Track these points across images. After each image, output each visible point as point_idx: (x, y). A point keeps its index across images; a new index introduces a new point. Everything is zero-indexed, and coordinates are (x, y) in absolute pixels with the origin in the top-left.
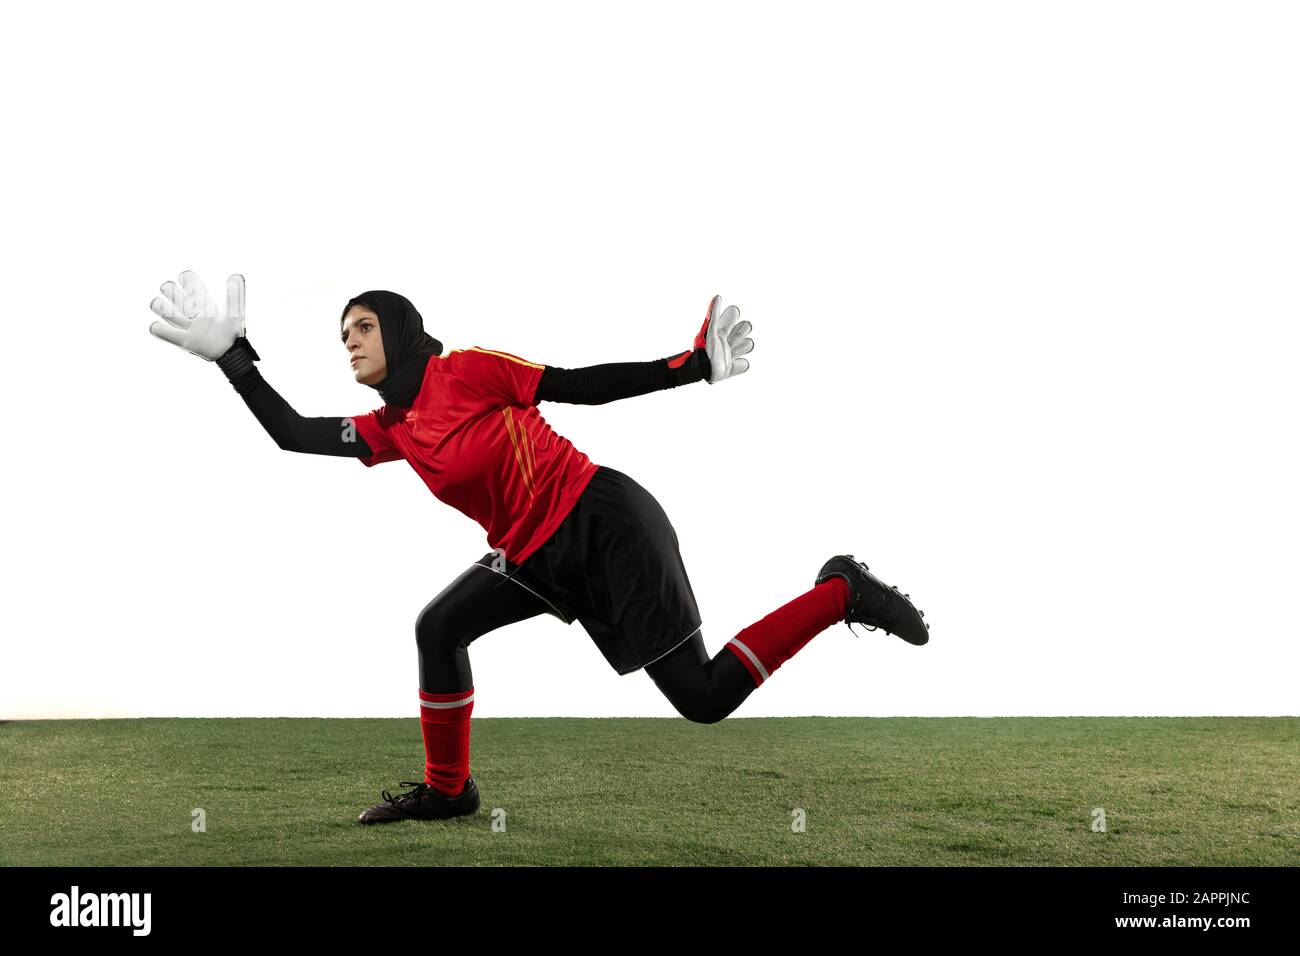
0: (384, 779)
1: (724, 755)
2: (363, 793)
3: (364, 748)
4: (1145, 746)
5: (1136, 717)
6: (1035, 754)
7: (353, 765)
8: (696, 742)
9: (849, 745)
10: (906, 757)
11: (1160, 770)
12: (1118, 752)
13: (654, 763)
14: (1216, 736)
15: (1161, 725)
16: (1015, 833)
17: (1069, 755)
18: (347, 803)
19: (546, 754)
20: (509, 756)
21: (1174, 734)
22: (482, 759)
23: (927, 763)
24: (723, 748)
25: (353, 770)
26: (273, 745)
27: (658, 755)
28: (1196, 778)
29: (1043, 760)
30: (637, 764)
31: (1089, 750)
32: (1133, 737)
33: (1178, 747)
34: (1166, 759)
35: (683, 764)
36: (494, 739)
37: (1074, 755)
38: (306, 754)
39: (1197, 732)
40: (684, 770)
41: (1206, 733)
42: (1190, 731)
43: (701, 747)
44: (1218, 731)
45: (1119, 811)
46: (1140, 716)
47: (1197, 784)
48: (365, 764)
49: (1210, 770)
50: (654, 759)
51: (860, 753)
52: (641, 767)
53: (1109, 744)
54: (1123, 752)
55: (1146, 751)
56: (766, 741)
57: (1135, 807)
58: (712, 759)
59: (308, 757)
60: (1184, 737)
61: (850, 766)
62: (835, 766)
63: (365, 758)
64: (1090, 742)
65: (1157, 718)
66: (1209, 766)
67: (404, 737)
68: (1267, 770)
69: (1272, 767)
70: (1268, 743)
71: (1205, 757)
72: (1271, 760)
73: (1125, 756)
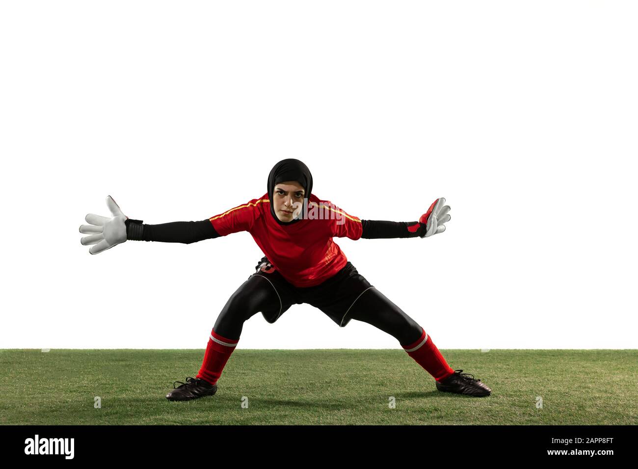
0: (99, 379)
1: (290, 368)
2: (85, 386)
3: (90, 364)
4: (519, 363)
7: (82, 372)
8: (275, 361)
9: (359, 363)
10: (390, 368)
11: (527, 375)
12: (505, 367)
13: (250, 372)
14: (558, 358)
16: (445, 407)
17: (478, 368)
18: (75, 391)
19: (191, 367)
20: (171, 368)
21: (536, 357)
22: (155, 369)
23: (401, 371)
24: (290, 364)
25: (82, 375)
26: (40, 362)
27: (253, 367)
28: (546, 379)
30: (241, 371)
31: (489, 365)
32: (513, 359)
33: (537, 364)
34: (531, 369)
35: (267, 372)
36: (163, 360)
37: (481, 368)
38: (57, 367)
39: (548, 356)
40: (266, 375)
41: (553, 357)
42: (544, 356)
43: (277, 364)
44: (559, 357)
45: (503, 395)
47: (547, 382)
48: (90, 372)
49: (553, 375)
50: (250, 369)
52: (243, 373)
53: (500, 363)
54: (508, 366)
55: (520, 366)
56: (314, 361)
57: (512, 393)
58: (283, 370)
59: (58, 368)
60: (541, 359)
61: (358, 373)
62: (350, 373)
63: (90, 369)
64: (491, 361)
65: (527, 350)
66: (553, 373)
67: (114, 358)
68: (584, 375)
69: (587, 374)
70: (585, 362)
71: (551, 369)
72: (587, 370)
73: (508, 368)
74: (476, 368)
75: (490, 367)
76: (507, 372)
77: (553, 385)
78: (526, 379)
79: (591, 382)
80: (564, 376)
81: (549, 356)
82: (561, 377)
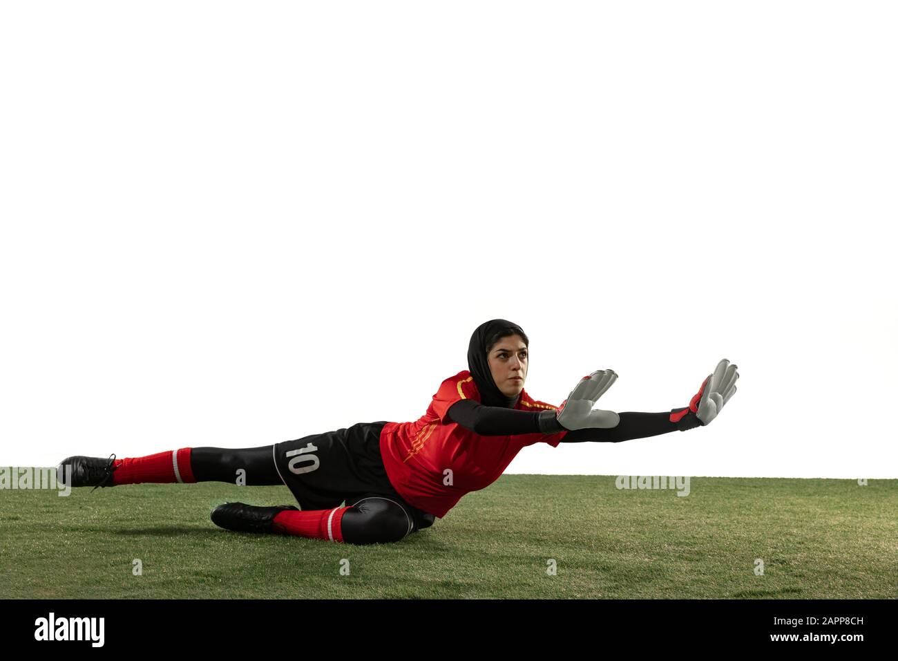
4: (704, 497)
5: (705, 477)
6: (620, 502)
11: (711, 515)
12: (683, 502)
14: (760, 491)
15: (721, 483)
20: (218, 497)
21: (729, 489)
29: (624, 506)
33: (729, 498)
34: (718, 507)
41: (754, 489)
42: (742, 488)
44: (763, 488)
46: (707, 476)
47: (735, 525)
49: (747, 515)
51: (487, 499)
54: (687, 502)
57: (683, 541)
60: (737, 492)
65: (720, 478)
66: (747, 512)
68: (790, 516)
69: (795, 513)
70: (797, 497)
71: (747, 507)
72: (796, 509)
73: (687, 505)
74: (641, 503)
75: (662, 502)
76: (684, 510)
77: (743, 530)
78: (708, 521)
79: (797, 527)
80: (762, 517)
81: (749, 486)
82: (757, 518)
